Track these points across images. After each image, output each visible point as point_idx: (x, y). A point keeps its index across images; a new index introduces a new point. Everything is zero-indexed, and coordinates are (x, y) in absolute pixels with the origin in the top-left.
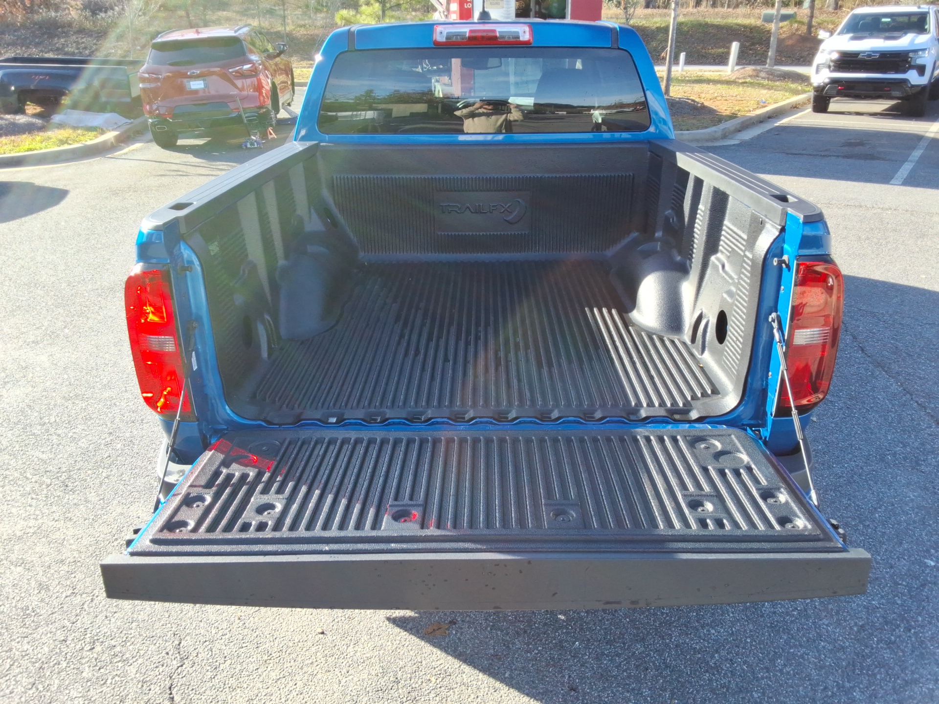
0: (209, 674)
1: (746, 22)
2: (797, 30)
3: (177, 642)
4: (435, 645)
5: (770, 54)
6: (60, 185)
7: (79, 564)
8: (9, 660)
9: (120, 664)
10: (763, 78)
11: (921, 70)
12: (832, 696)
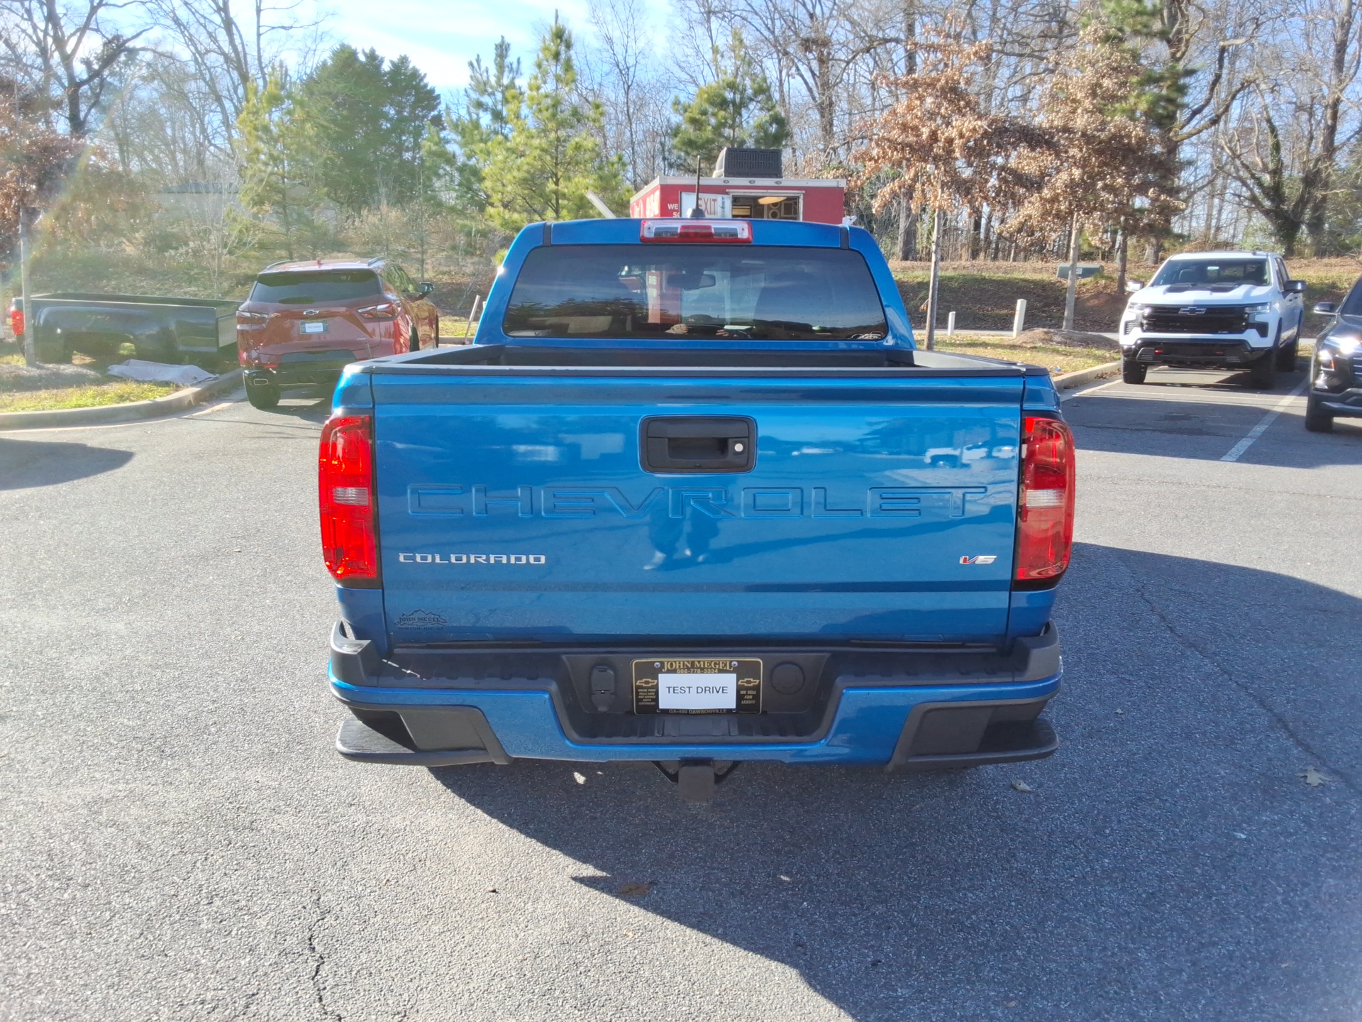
0: (357, 928)
1: (1037, 277)
2: (1105, 287)
3: (315, 897)
4: (633, 903)
5: (1066, 314)
6: (123, 447)
7: (186, 825)
8: (108, 913)
9: (246, 917)
10: (1058, 343)
11: (1262, 329)
12: (1112, 956)
